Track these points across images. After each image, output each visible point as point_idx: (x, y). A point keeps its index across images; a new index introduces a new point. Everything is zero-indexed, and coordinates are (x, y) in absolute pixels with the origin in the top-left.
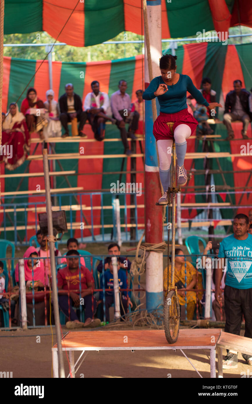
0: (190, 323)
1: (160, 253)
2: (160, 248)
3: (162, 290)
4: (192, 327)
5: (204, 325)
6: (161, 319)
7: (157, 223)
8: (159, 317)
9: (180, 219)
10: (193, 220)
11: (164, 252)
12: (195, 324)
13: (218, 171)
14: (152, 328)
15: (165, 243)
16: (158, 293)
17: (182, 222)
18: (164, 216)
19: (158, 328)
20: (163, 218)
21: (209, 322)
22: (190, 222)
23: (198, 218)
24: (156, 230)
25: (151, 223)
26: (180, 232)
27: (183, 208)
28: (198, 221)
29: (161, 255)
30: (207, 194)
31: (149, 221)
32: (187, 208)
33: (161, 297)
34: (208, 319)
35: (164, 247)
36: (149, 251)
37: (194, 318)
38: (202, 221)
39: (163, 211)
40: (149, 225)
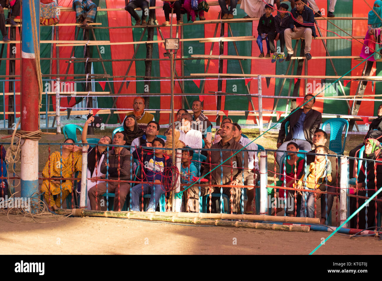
0: (65, 212)
1: (35, 140)
2: (36, 135)
3: (38, 179)
4: (67, 215)
5: (79, 214)
6: (36, 207)
7: (33, 110)
8: (34, 205)
9: (58, 107)
10: (73, 108)
11: (39, 140)
12: (70, 212)
13: (99, 59)
14: (26, 216)
15: (41, 131)
16: (33, 181)
17: (61, 110)
18: (40, 103)
19: (32, 217)
20: (39, 106)
21: (84, 211)
22: (69, 111)
23: (78, 107)
24: (32, 117)
25: (26, 110)
26: (59, 119)
27: (62, 96)
28: (78, 110)
29: (37, 142)
30: (87, 82)
31: (25, 108)
32: (67, 96)
33: (36, 186)
34: (83, 207)
35: (39, 134)
36: (25, 139)
37: (70, 207)
38: (82, 110)
39: (40, 98)
40: (25, 112)
